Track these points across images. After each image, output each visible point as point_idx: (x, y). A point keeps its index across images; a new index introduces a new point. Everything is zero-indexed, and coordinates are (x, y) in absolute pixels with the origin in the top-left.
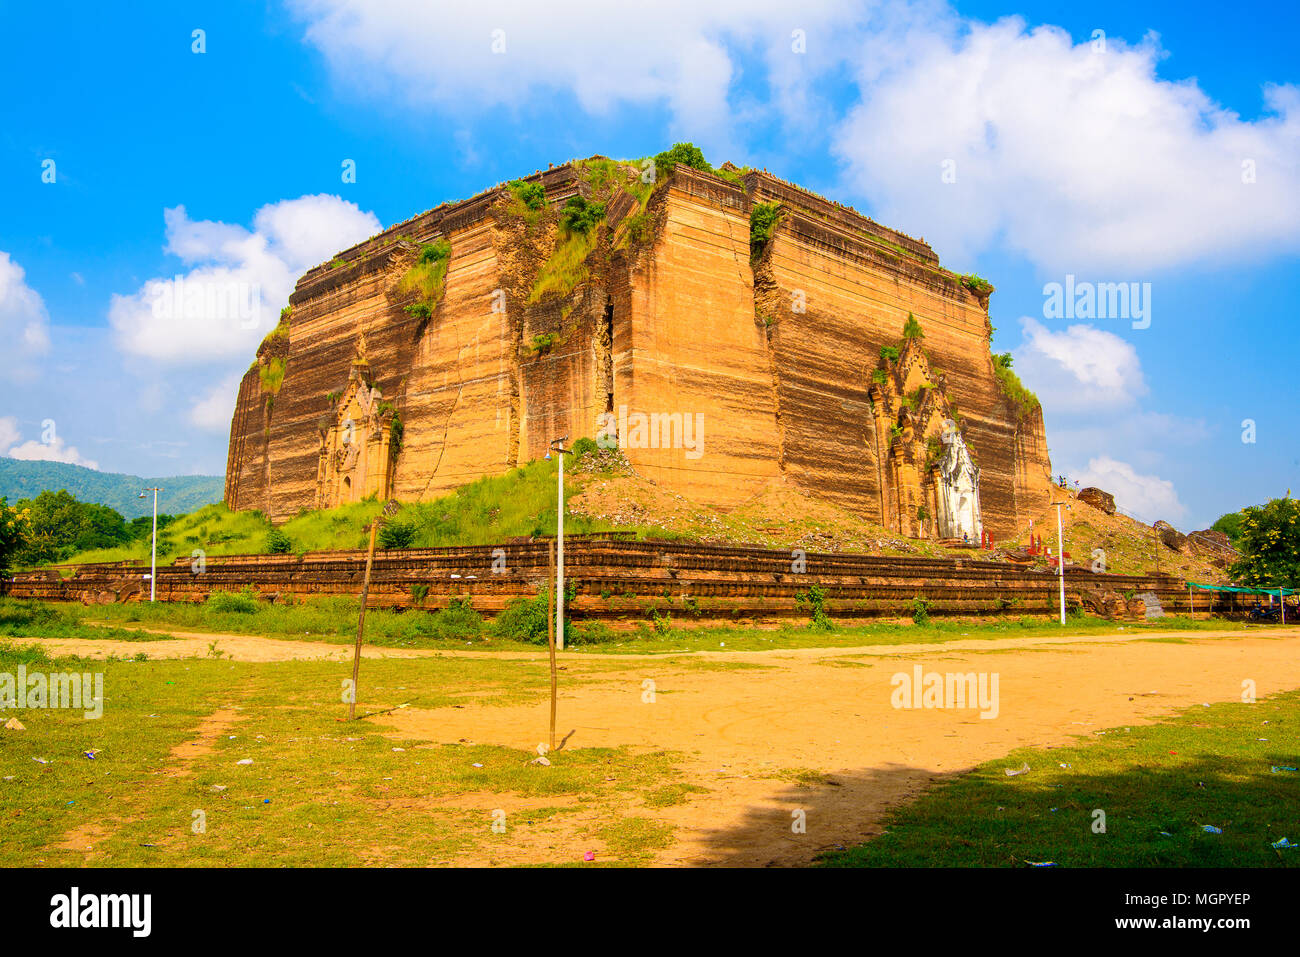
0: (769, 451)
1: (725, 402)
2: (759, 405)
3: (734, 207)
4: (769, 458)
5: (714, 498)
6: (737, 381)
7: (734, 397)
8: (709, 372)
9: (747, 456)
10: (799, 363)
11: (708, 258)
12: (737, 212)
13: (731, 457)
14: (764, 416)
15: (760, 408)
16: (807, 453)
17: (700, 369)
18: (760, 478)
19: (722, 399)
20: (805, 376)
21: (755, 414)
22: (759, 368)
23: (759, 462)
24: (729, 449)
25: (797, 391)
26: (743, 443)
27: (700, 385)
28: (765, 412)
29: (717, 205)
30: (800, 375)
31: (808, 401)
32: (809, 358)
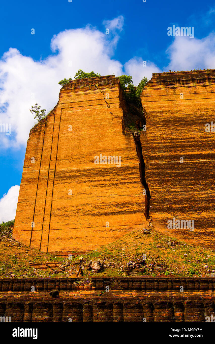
0: (135, 207)
1: (93, 183)
2: (125, 179)
3: (105, 84)
4: (135, 212)
5: (79, 246)
6: (105, 169)
7: (102, 178)
8: (82, 168)
9: (111, 214)
10: (166, 147)
11: (86, 112)
12: (108, 86)
13: (97, 217)
14: (129, 185)
15: (126, 181)
16: (175, 203)
17: (73, 168)
18: (126, 227)
19: (91, 181)
20: (172, 154)
21: (121, 186)
22: (127, 157)
23: (123, 216)
24: (96, 211)
25: (165, 164)
26: (109, 205)
27: (74, 177)
28: (130, 183)
29: (94, 87)
30: (168, 154)
31: (174, 169)
32: (179, 142)
